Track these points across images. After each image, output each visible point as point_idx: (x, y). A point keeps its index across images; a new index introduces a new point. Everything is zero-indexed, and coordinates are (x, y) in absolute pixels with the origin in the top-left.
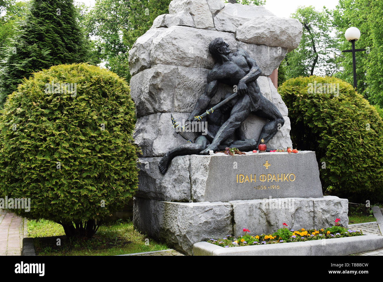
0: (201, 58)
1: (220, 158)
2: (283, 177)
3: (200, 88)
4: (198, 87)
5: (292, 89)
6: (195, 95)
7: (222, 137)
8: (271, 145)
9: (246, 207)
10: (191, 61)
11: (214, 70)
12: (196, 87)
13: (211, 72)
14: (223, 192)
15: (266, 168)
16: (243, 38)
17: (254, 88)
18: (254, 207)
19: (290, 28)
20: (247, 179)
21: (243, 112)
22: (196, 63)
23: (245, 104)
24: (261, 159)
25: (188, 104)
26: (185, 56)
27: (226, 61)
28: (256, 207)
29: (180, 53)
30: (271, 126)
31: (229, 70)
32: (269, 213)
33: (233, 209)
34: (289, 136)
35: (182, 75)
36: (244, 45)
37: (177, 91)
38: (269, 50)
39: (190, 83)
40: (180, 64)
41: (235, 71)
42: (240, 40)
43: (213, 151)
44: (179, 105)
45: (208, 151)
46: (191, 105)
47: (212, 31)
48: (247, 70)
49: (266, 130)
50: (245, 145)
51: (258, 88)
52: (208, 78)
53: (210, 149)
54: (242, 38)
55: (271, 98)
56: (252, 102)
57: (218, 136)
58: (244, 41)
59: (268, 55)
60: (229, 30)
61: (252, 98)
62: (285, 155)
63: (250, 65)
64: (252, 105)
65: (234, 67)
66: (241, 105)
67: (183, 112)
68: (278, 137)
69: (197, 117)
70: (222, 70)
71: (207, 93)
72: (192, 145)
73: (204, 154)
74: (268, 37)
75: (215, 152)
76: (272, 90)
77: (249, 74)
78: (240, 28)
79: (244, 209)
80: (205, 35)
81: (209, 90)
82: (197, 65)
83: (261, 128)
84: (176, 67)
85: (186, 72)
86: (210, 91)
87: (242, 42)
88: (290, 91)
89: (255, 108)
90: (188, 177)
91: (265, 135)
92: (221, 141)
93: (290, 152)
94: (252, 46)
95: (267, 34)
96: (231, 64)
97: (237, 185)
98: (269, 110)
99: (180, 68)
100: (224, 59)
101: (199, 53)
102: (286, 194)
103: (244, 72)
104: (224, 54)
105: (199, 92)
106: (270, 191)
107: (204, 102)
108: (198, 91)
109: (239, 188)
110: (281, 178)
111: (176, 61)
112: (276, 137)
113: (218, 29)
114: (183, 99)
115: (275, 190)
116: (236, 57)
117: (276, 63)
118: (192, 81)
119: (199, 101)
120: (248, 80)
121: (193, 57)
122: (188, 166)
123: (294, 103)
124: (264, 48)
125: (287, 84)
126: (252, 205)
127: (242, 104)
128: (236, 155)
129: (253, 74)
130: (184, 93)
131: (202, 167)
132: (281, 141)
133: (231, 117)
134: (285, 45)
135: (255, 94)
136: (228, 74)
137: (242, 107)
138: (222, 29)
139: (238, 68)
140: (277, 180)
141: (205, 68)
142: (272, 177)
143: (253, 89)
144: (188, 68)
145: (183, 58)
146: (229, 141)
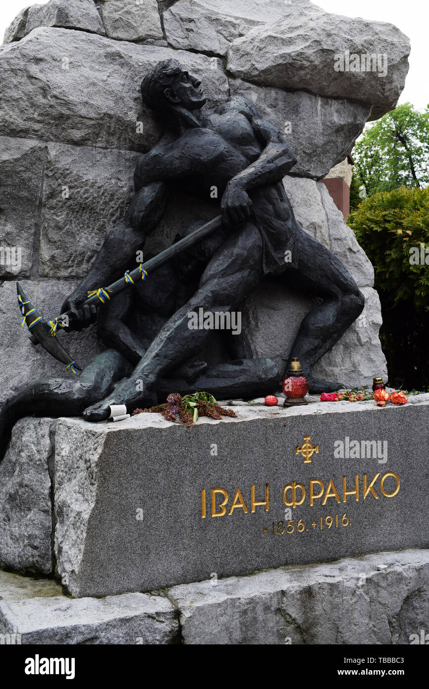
0: (119, 120)
1: (141, 437)
2: (361, 485)
3: (117, 206)
4: (112, 204)
5: (384, 216)
6: (102, 229)
7: (165, 357)
8: (327, 369)
9: (229, 611)
10: (88, 127)
11: (154, 152)
12: (105, 203)
13: (146, 157)
14: (152, 556)
15: (305, 459)
16: (246, 68)
17: (274, 205)
18: (260, 609)
19: (375, 43)
20: (238, 502)
21: (238, 276)
22: (103, 133)
23: (245, 253)
24: (287, 430)
25: (82, 254)
26: (68, 112)
27: (190, 125)
28: (267, 608)
29: (53, 102)
30: (328, 315)
31: (197, 150)
32: (314, 624)
33: (181, 627)
34: (377, 341)
35: (58, 169)
36: (249, 88)
37: (47, 216)
38: (319, 108)
39: (86, 191)
40: (55, 136)
41: (216, 154)
42: (239, 77)
43: (123, 407)
44: (53, 258)
45: (105, 407)
46: (91, 257)
47: (157, 48)
48: (252, 153)
49: (312, 327)
50: (243, 379)
51: (286, 206)
52: (136, 176)
53: (113, 401)
54: (242, 69)
55: (327, 238)
56: (266, 245)
57: (153, 354)
58: (247, 78)
59: (318, 119)
60: (206, 49)
61: (269, 234)
62: (367, 413)
63: (261, 138)
64: (268, 254)
65: (211, 143)
66: (232, 253)
67: (66, 279)
68: (347, 347)
69: (95, 292)
70: (176, 153)
71: (131, 219)
72: (64, 385)
73: (93, 419)
74: (316, 66)
75: (131, 411)
76: (330, 216)
77: (258, 164)
78: (237, 41)
79: (223, 619)
80: (134, 57)
81: (139, 212)
82: (107, 141)
83: (299, 320)
84: (43, 145)
85: (74, 161)
86: (142, 214)
87: (243, 79)
88: (376, 223)
89: (276, 263)
90: (47, 492)
91: (307, 345)
92: (161, 370)
93: (383, 403)
94: (273, 93)
95: (312, 58)
96: (203, 133)
97: (205, 526)
98: (322, 270)
99: (54, 150)
100: (186, 120)
101: (111, 104)
102: (372, 540)
103: (243, 158)
104: (184, 107)
105: (114, 218)
106: (319, 536)
107: (122, 248)
108: (112, 215)
109: (211, 534)
110: (354, 490)
111: (41, 125)
112: (341, 347)
113: (174, 43)
114: (67, 240)
115: (336, 530)
116: (221, 116)
117: (339, 144)
118: (92, 187)
119: (108, 244)
120: (254, 180)
121: (92, 115)
122: (45, 455)
123: (388, 252)
124: (305, 102)
125: (369, 205)
126: (252, 601)
127: (236, 251)
128: (204, 420)
129: (269, 162)
130: (67, 222)
131: (82, 464)
132: (357, 358)
133: (200, 291)
134: (364, 94)
135: (277, 223)
136: (195, 162)
137: (234, 262)
138: (186, 42)
139: (224, 146)
140: (341, 496)
141: (131, 149)
142: (326, 490)
143: (270, 207)
144: (78, 148)
145: (61, 117)
146: (193, 366)
